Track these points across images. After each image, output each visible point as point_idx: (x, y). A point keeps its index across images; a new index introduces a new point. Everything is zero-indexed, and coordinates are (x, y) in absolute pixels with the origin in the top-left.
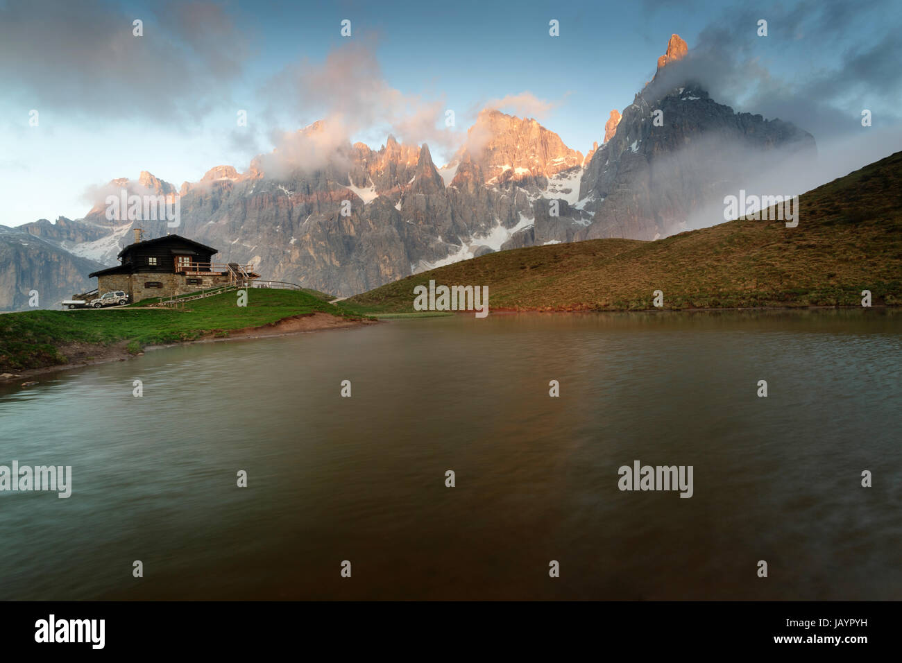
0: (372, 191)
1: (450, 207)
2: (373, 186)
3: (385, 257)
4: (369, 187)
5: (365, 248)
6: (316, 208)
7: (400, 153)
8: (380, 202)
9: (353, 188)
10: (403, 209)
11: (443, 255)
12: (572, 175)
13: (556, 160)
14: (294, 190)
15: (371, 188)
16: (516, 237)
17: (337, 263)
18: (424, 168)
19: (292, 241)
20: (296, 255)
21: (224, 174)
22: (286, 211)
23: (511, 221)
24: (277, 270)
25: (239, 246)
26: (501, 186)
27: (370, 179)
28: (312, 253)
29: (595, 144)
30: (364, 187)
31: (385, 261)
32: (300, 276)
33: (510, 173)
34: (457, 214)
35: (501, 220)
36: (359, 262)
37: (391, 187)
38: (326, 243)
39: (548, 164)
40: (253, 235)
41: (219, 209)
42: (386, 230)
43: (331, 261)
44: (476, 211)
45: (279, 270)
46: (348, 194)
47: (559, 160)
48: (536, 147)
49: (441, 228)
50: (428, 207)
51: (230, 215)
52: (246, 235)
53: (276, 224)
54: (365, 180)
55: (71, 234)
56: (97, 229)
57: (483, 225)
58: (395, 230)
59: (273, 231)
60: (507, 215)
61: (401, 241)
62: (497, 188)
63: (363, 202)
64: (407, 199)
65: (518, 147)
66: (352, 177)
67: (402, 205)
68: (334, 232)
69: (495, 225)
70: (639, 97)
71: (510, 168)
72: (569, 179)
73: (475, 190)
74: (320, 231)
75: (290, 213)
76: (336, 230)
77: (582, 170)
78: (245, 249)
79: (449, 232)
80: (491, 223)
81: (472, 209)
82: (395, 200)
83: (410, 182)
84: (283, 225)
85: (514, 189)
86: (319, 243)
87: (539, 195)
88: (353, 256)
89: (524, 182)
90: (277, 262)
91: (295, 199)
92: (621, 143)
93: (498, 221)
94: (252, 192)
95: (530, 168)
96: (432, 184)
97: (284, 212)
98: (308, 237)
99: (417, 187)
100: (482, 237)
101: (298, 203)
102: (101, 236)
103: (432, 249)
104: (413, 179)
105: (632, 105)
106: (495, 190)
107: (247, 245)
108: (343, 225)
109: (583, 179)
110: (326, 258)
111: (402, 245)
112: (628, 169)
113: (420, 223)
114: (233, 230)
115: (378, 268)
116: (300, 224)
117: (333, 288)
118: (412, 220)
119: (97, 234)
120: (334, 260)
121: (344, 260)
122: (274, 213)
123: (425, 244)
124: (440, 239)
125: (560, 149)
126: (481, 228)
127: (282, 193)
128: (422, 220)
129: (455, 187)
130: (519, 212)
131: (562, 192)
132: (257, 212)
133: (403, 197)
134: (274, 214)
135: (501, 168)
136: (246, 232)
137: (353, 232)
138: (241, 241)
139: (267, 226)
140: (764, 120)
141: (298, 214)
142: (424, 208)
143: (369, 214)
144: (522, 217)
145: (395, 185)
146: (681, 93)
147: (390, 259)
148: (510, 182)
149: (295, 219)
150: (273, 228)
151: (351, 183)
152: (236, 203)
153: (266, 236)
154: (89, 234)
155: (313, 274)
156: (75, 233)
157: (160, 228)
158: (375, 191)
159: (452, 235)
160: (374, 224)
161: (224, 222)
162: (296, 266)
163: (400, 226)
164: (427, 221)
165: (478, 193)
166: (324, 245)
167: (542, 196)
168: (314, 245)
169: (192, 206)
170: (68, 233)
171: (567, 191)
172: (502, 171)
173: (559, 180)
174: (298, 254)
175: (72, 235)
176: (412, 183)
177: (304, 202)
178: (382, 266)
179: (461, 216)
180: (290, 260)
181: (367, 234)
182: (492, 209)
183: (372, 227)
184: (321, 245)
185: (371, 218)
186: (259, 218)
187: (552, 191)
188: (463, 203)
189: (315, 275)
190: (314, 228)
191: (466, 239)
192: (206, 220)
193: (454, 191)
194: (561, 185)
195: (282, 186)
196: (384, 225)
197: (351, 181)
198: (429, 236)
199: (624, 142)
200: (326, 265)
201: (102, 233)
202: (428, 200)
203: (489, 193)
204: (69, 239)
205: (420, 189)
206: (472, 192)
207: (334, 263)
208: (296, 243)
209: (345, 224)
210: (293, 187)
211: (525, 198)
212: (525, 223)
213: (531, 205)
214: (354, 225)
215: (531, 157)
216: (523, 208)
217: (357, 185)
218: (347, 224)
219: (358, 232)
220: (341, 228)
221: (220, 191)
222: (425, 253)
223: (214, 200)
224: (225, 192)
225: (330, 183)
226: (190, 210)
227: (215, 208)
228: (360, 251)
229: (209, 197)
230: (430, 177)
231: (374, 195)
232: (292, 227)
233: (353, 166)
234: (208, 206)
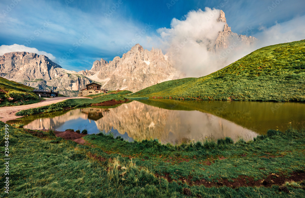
3: (152, 79)
6: (137, 66)
7: (155, 52)
8: (151, 65)
9: (145, 61)
10: (156, 67)
11: (165, 78)
15: (149, 61)
17: (142, 81)
18: (161, 55)
20: (133, 79)
22: (131, 67)
24: (129, 83)
27: (149, 59)
28: (136, 78)
30: (147, 61)
32: (134, 84)
36: (147, 81)
37: (153, 61)
40: (124, 74)
46: (144, 63)
49: (165, 71)
53: (129, 71)
54: (147, 59)
58: (154, 72)
63: (147, 65)
68: (141, 73)
79: (167, 72)
82: (154, 64)
83: (157, 59)
86: (138, 76)
88: (145, 79)
107: (123, 76)
113: (160, 70)
118: (158, 69)
120: (141, 80)
122: (128, 68)
123: (161, 76)
129: (168, 60)
133: (156, 63)
136: (122, 73)
137: (145, 73)
142: (161, 66)
147: (154, 80)
149: (132, 70)
154: (92, 74)
161: (118, 71)
162: (133, 82)
164: (162, 69)
178: (152, 81)
181: (148, 73)
183: (149, 71)
185: (149, 69)
190: (137, 72)
191: (171, 74)
192: (114, 70)
196: (152, 71)
197: (144, 59)
202: (162, 64)
205: (160, 61)
218: (143, 71)
219: (146, 73)
220: (142, 72)
221: (117, 63)
222: (162, 78)
223: (116, 65)
224: (118, 63)
225: (140, 60)
226: (111, 67)
227: (116, 67)
228: (147, 77)
229: (115, 64)
230: (162, 57)
231: (150, 63)
232: (132, 71)
233: (145, 55)
234: (114, 66)
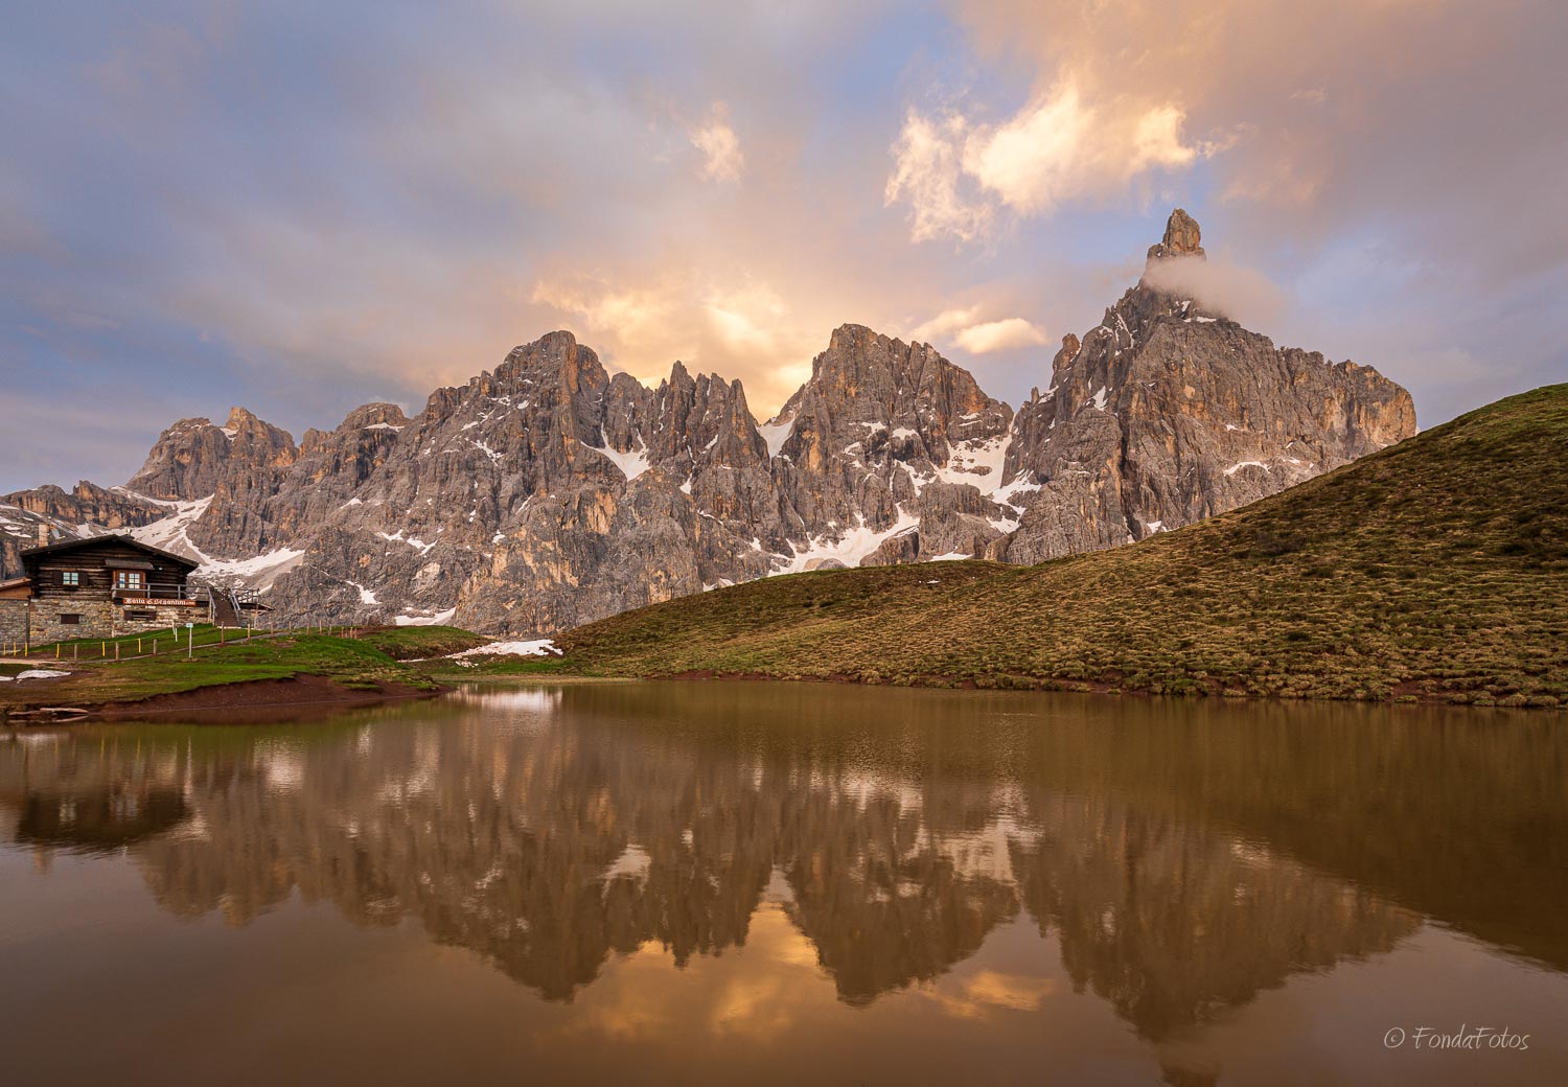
0: (641, 457)
1: (776, 492)
2: (645, 450)
3: (659, 572)
4: (637, 450)
5: (623, 556)
6: (541, 483)
7: (693, 395)
8: (653, 478)
9: (609, 452)
10: (695, 493)
11: (760, 573)
12: (991, 443)
13: (965, 417)
14: (503, 451)
15: (640, 454)
16: (887, 547)
17: (573, 581)
18: (734, 422)
19: (496, 540)
20: (501, 563)
21: (381, 418)
22: (489, 486)
23: (883, 519)
24: (466, 589)
25: (402, 544)
26: (868, 459)
27: (639, 438)
28: (529, 562)
29: (1035, 391)
30: (628, 450)
31: (659, 579)
32: (507, 600)
33: (883, 436)
34: (789, 503)
35: (865, 516)
36: (612, 580)
37: (675, 453)
38: (554, 545)
39: (950, 424)
40: (428, 526)
41: (372, 477)
42: (664, 526)
43: (563, 577)
44: (822, 500)
45: (471, 590)
46: (600, 463)
47: (970, 417)
48: (932, 393)
49: (759, 528)
50: (738, 490)
51: (388, 490)
52: (416, 526)
53: (469, 508)
54: (630, 438)
55: (101, 513)
56: (148, 505)
57: (832, 524)
58: (677, 527)
59: (465, 521)
60: (876, 508)
61: (688, 546)
62: (861, 462)
63: (624, 477)
64: (701, 475)
65: (900, 392)
66: (608, 432)
67: (693, 485)
68: (570, 525)
69: (854, 524)
70: (1113, 314)
71: (884, 427)
72: (987, 450)
73: (820, 464)
74: (544, 523)
75: (495, 491)
76: (574, 522)
77: (1010, 436)
78: (412, 551)
79: (774, 533)
80: (846, 520)
81: (814, 495)
82: (681, 475)
83: (708, 447)
84: (482, 511)
85: (889, 464)
86: (543, 543)
87: (932, 475)
88: (603, 569)
89: (907, 452)
90: (468, 574)
91: (506, 467)
92: (1078, 392)
93: (860, 518)
94: (429, 451)
95: (919, 431)
96: (746, 451)
97: (483, 488)
98: (524, 533)
99: (722, 454)
100: (829, 543)
101: (510, 473)
102: (154, 518)
103: (742, 561)
104: (715, 441)
105: (1100, 328)
106: (857, 464)
107: (415, 541)
108: (586, 516)
109: (1010, 451)
110: (555, 572)
111: (690, 553)
112: (1084, 437)
113: (724, 515)
114: (393, 516)
115: (645, 592)
116: (513, 509)
117: (564, 623)
118: (710, 510)
119: (148, 515)
120: (568, 574)
121: (586, 575)
122: (467, 489)
123: (729, 552)
124: (756, 545)
125: (974, 398)
126: (829, 530)
127: (482, 455)
128: (727, 510)
129: (786, 457)
130: (897, 505)
131: (972, 472)
132: (437, 486)
133: (696, 470)
134: (466, 492)
135: (870, 427)
136: (414, 521)
137: (604, 529)
138: (406, 536)
139: (453, 511)
140: (1325, 362)
141: (510, 493)
142: (730, 491)
143: (634, 498)
144: (900, 511)
145: (682, 450)
146: (1184, 310)
147: (668, 576)
148: (883, 451)
149: (504, 502)
150: (464, 516)
151: (607, 444)
152: (399, 469)
153: (450, 529)
154: (133, 513)
155: (530, 596)
156: (107, 510)
157: (262, 507)
158: (648, 458)
159: (778, 539)
160: (641, 514)
161: (377, 501)
162: (500, 583)
163: (686, 520)
164: (735, 514)
165: (827, 467)
166: (552, 549)
167: (938, 480)
168: (534, 546)
169: (320, 472)
170: (96, 511)
171: (983, 471)
172: (870, 431)
173: (968, 451)
174: (504, 561)
175: (102, 515)
176: (712, 447)
177: (521, 472)
178: (652, 588)
179: (795, 508)
180: (489, 571)
181: (630, 533)
182: (850, 497)
183: (638, 520)
184: (545, 548)
185: (637, 504)
186: (440, 498)
187: (957, 469)
188: (800, 485)
189: (534, 599)
190: (536, 519)
191: (801, 546)
192: (345, 497)
193: (785, 463)
194: (972, 461)
195: (482, 442)
196: (660, 517)
197: (606, 439)
198: (738, 538)
199: (1082, 391)
200: (554, 584)
201: (157, 512)
202: (738, 477)
203: (846, 469)
204: (97, 521)
205: (726, 458)
206: (815, 466)
207: (568, 580)
208: (502, 543)
209: (590, 513)
210: (501, 446)
211: (909, 480)
212: (906, 522)
213: (918, 493)
214: (606, 516)
215: (922, 411)
216: (905, 497)
217: (617, 447)
218: (592, 513)
219: (614, 529)
220: (583, 519)
221: (373, 449)
222: (729, 568)
223: (360, 462)
224: (382, 449)
225: (569, 442)
226: (318, 478)
227: (363, 475)
228: (615, 561)
229: (353, 458)
230: (743, 438)
231: (645, 466)
232: (497, 516)
233: (610, 413)
234: (349, 473)
